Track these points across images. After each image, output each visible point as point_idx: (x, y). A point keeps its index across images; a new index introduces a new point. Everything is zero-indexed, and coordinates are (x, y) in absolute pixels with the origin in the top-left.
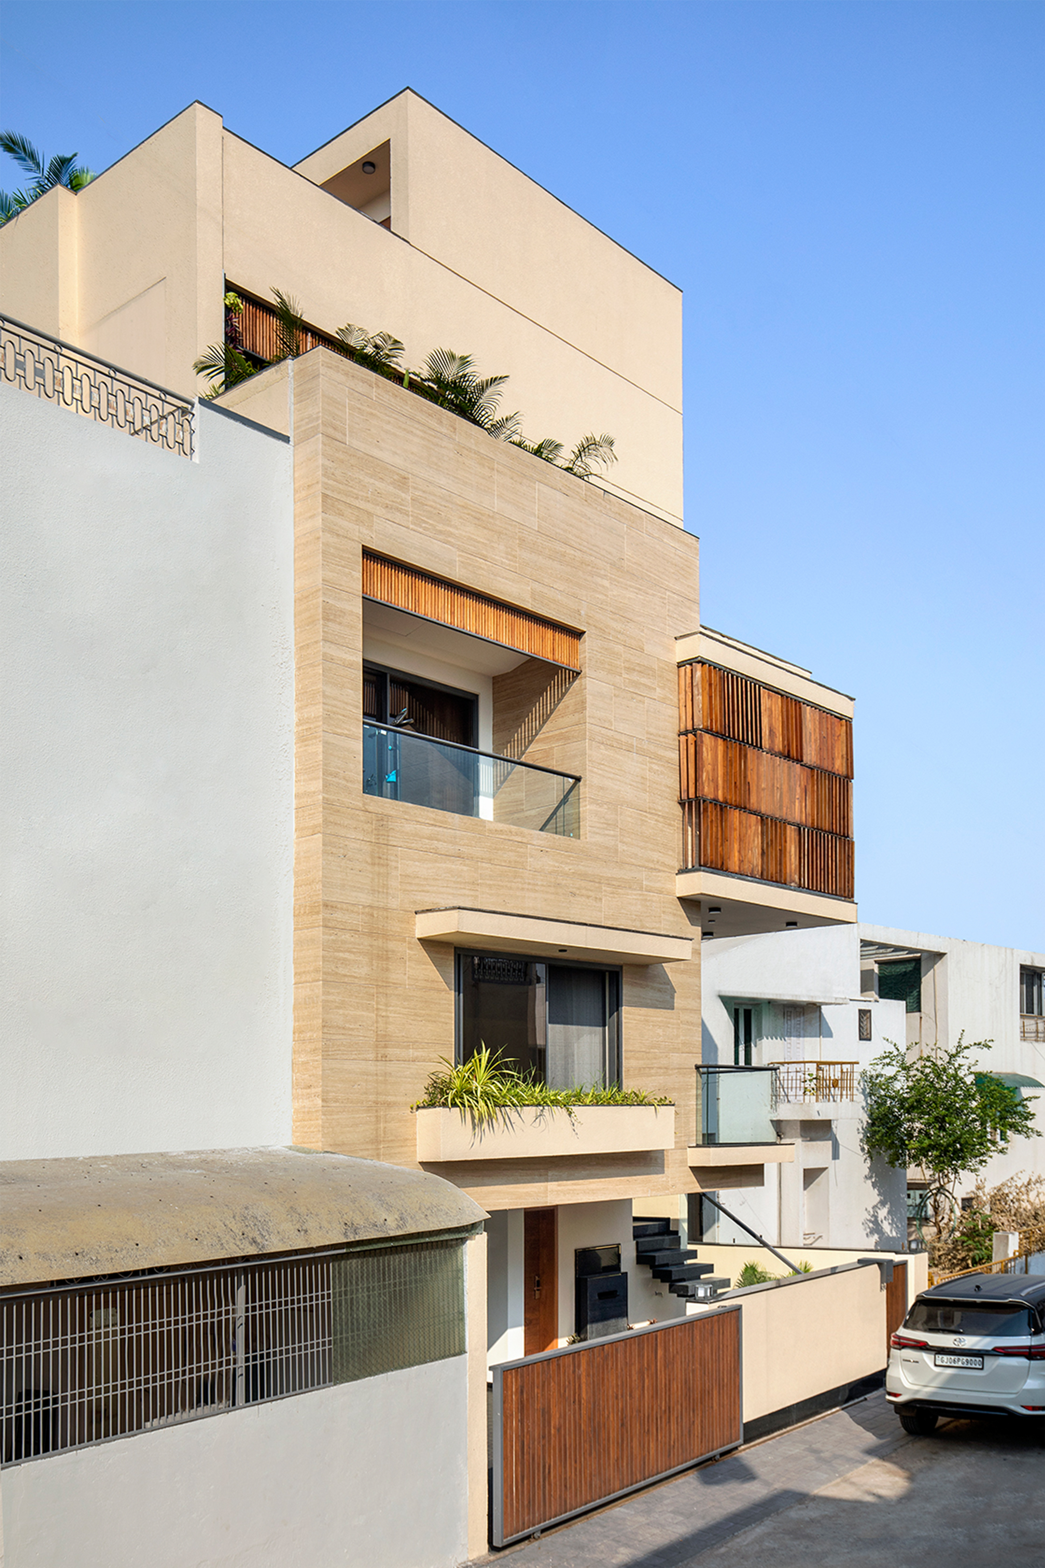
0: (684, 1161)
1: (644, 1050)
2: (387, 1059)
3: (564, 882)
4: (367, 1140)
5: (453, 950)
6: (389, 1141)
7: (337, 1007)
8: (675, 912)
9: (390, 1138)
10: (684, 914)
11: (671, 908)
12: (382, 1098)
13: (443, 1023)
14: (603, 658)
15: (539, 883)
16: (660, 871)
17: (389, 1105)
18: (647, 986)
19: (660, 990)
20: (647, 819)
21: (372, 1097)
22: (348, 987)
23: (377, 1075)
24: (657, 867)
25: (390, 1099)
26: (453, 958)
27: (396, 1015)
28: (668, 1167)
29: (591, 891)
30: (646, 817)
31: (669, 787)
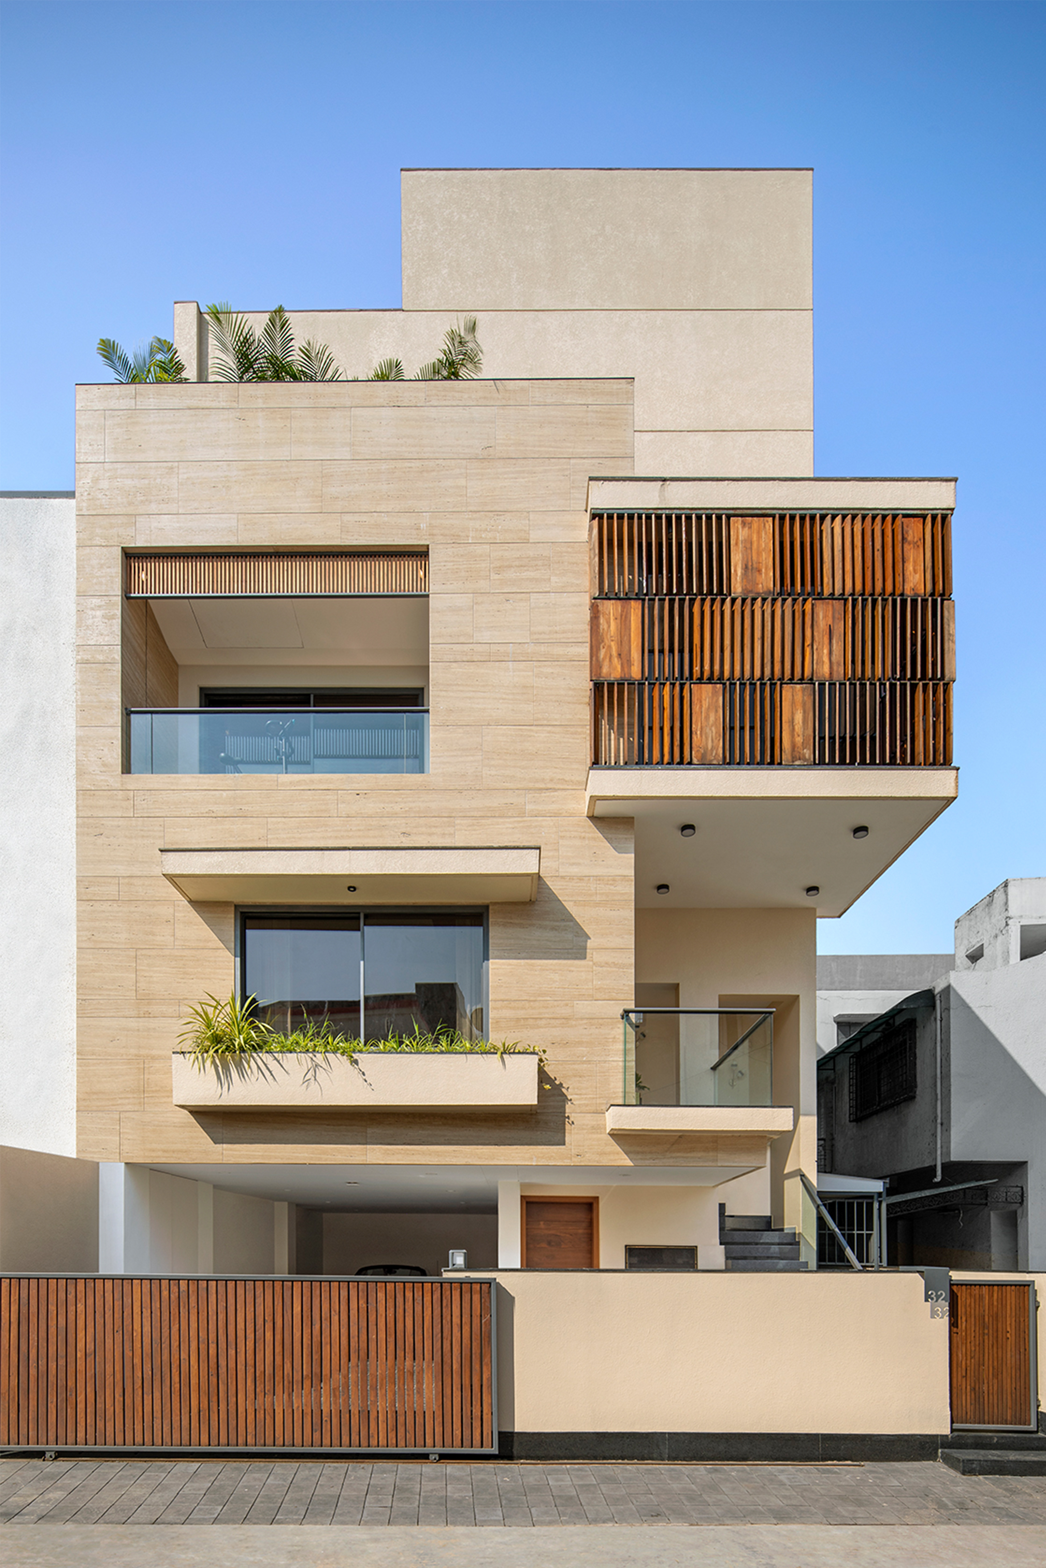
0: (598, 1128)
1: (526, 998)
2: (151, 1015)
3: (393, 822)
4: (127, 1089)
5: (233, 908)
6: (153, 1092)
7: (93, 971)
8: (583, 834)
9: (154, 1089)
10: (600, 835)
11: (576, 831)
12: (143, 1052)
13: (220, 979)
14: (455, 567)
15: (354, 829)
16: (555, 790)
17: (154, 1058)
18: (533, 925)
19: (553, 929)
20: (532, 734)
21: (133, 1051)
22: (106, 952)
23: (138, 1030)
24: (549, 786)
25: (154, 1052)
26: (233, 916)
27: (162, 975)
28: (571, 1133)
29: (436, 827)
30: (532, 730)
31: (575, 689)
